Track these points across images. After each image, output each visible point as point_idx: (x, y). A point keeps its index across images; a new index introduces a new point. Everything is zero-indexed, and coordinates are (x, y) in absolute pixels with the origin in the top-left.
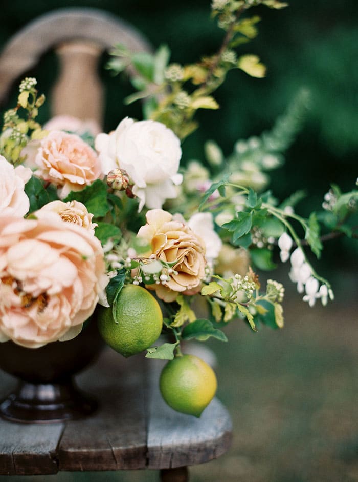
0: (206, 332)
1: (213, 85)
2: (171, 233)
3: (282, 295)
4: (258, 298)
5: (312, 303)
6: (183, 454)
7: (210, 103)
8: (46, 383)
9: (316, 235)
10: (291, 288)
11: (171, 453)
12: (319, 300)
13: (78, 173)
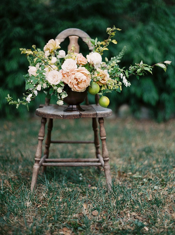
0: (108, 91)
1: (107, 45)
2: (101, 72)
3: (121, 84)
4: (117, 85)
5: (127, 87)
6: (103, 114)
7: (107, 49)
8: (74, 105)
9: (127, 74)
10: (123, 84)
11: (101, 114)
12: (128, 86)
13: (84, 62)
